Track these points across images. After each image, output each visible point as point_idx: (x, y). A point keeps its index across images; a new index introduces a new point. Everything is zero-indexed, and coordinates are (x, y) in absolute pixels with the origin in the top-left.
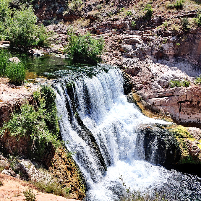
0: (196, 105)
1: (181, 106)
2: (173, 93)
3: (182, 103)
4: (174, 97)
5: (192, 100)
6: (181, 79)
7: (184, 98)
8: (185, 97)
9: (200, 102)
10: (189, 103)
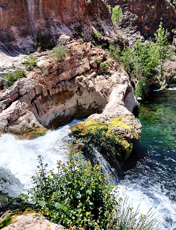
0: (47, 96)
1: (36, 105)
2: (18, 93)
3: (35, 101)
4: (23, 97)
5: (41, 92)
6: (8, 69)
7: (33, 93)
8: (34, 91)
9: (49, 90)
10: (40, 97)
